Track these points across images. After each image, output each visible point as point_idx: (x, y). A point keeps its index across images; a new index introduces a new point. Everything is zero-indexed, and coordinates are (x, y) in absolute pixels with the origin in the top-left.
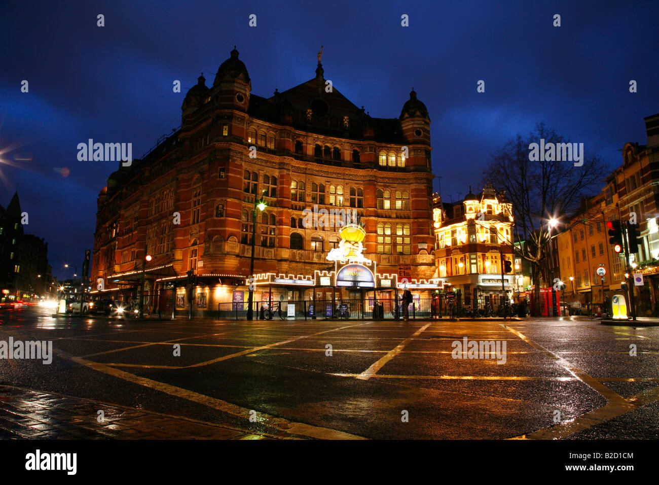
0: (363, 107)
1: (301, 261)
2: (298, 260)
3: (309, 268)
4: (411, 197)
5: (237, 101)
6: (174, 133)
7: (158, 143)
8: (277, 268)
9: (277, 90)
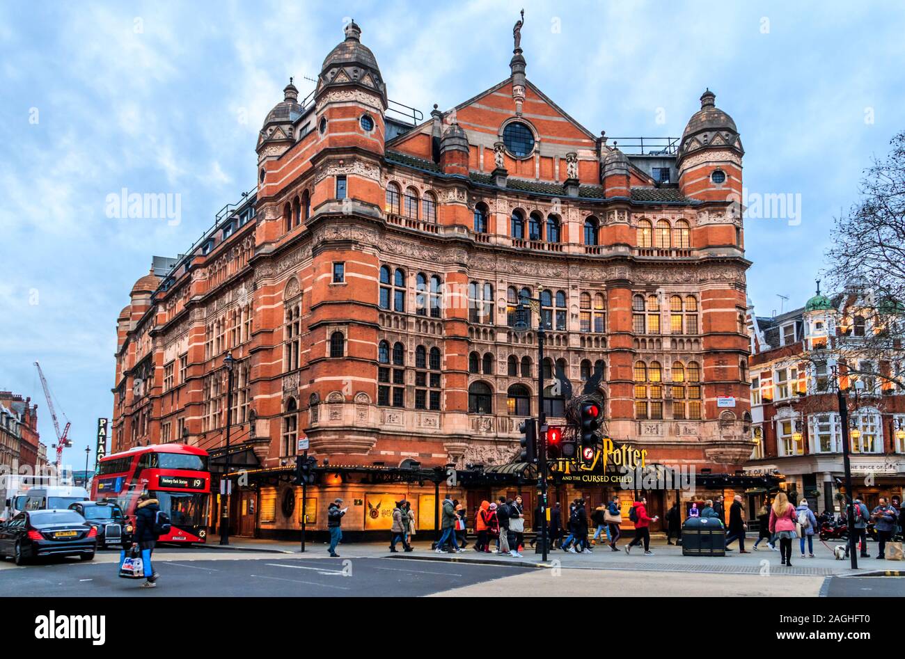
0: (603, 133)
1: (490, 435)
2: (484, 434)
3: (506, 447)
4: (701, 308)
5: (362, 129)
6: (245, 201)
7: (217, 222)
8: (446, 450)
9: (436, 106)
